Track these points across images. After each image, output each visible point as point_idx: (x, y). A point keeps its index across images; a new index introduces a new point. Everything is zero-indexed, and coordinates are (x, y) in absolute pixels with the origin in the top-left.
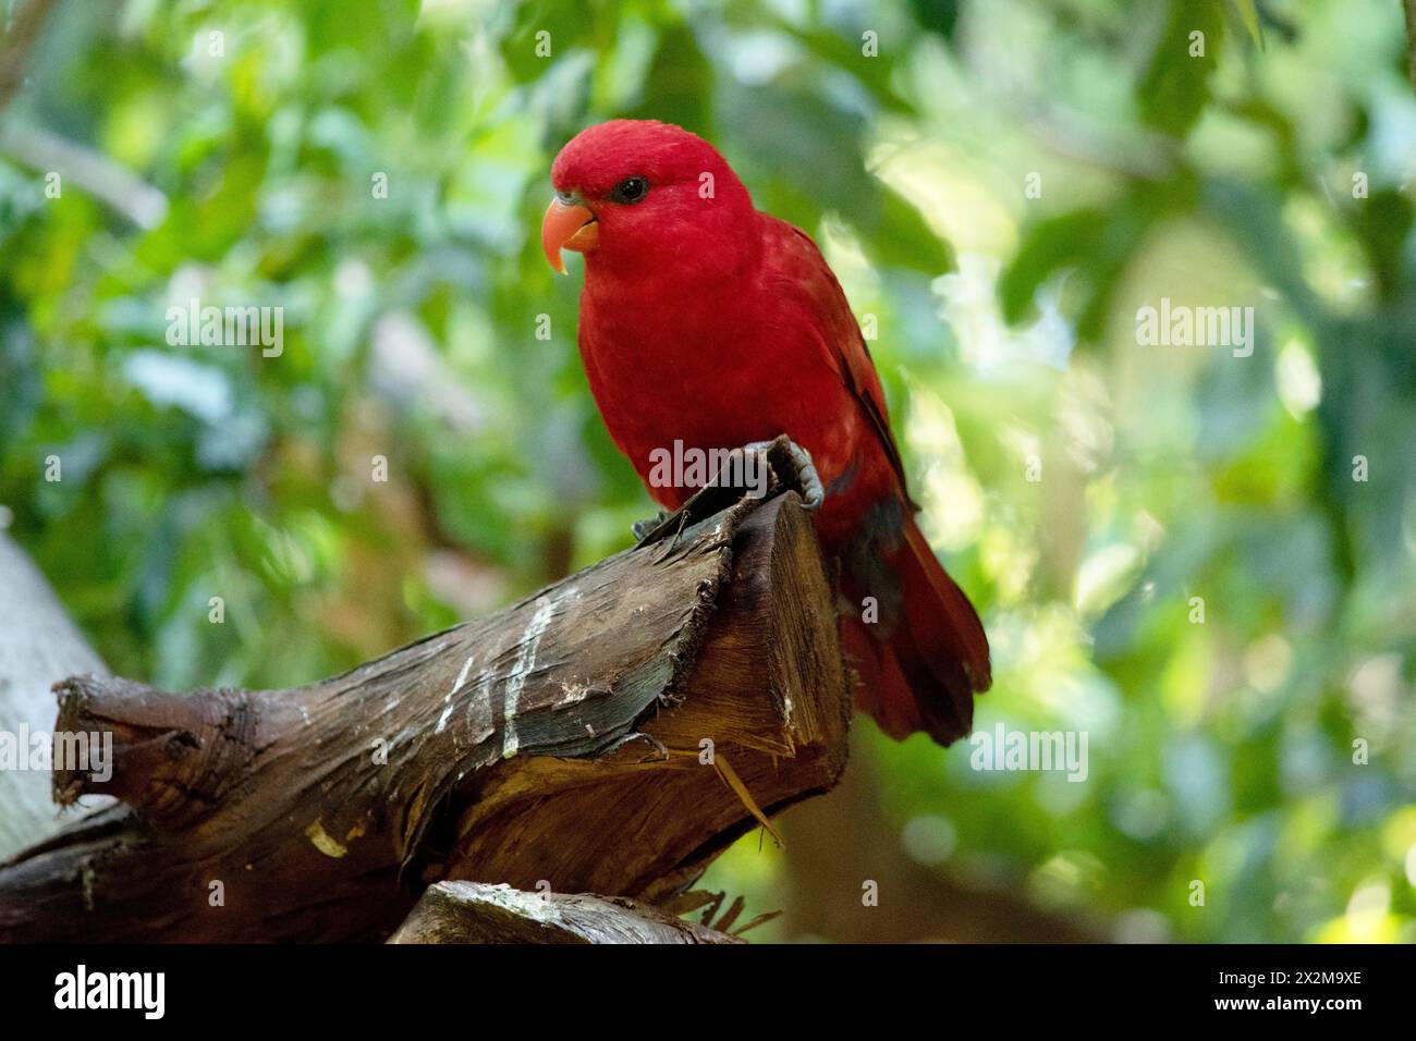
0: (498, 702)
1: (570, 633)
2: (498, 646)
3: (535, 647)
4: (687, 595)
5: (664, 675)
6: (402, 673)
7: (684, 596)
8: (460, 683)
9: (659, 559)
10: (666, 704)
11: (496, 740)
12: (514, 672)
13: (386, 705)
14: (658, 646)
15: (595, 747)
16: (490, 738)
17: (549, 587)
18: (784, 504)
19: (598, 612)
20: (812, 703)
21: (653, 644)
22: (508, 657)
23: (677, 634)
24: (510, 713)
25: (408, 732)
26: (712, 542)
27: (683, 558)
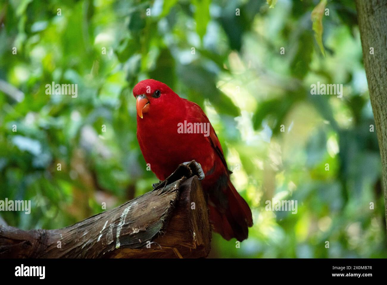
0: (115, 233)
1: (134, 214)
2: (115, 218)
3: (125, 218)
4: (167, 204)
5: (160, 226)
6: (88, 225)
7: (166, 204)
8: (104, 228)
9: (159, 194)
10: (161, 234)
11: (114, 244)
12: (119, 225)
13: (84, 233)
14: (159, 218)
15: (141, 245)
16: (112, 243)
17: (129, 201)
18: (194, 179)
19: (142, 208)
20: (201, 234)
21: (157, 217)
22: (118, 221)
23: (164, 215)
24: (118, 236)
25: (90, 241)
26: (174, 189)
27: (165, 194)
